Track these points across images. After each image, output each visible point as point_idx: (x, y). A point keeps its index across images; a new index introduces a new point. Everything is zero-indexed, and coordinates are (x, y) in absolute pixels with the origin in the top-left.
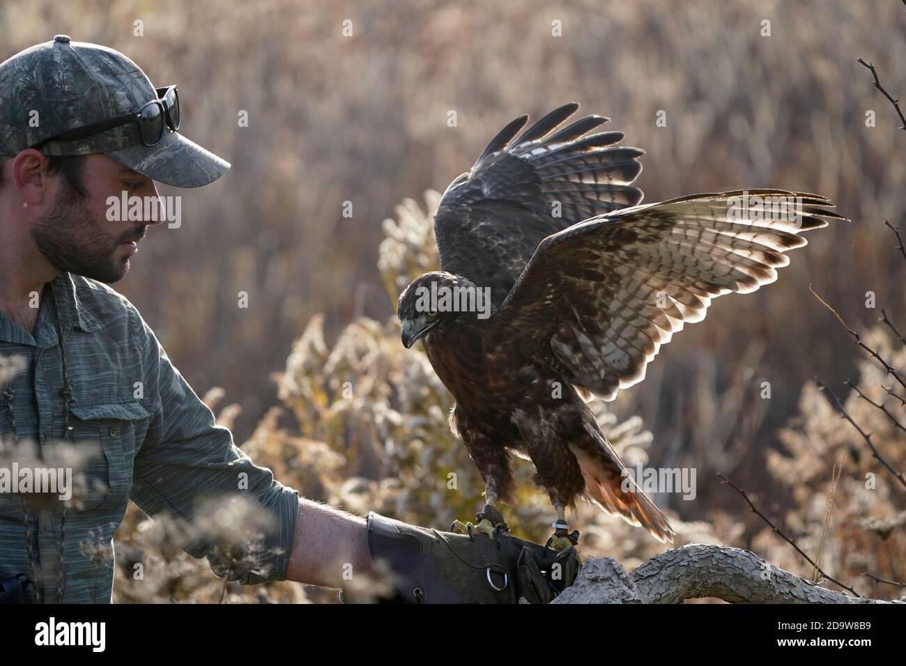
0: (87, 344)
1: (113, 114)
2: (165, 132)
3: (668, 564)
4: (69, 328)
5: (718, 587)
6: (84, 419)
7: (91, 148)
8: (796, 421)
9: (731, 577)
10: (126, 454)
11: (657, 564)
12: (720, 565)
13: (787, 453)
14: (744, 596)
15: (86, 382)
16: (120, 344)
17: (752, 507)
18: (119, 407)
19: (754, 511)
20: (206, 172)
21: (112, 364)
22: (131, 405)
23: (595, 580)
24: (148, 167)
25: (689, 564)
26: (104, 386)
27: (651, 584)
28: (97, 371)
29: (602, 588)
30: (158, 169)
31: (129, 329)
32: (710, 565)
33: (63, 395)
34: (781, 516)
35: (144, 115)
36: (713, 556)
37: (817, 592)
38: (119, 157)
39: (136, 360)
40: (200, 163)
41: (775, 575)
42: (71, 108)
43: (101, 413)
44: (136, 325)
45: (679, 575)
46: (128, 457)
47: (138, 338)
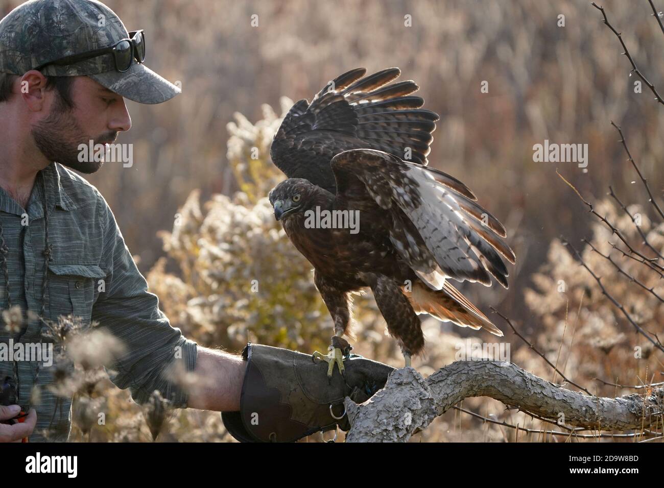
0: (64, 219)
1: (95, 47)
2: (134, 63)
3: (453, 372)
4: (52, 206)
5: (490, 388)
6: (57, 274)
7: (78, 71)
8: (546, 268)
9: (499, 381)
10: (87, 302)
11: (446, 372)
12: (491, 373)
13: (540, 292)
14: (508, 395)
15: (62, 247)
16: (88, 222)
17: (515, 331)
18: (84, 267)
19: (516, 333)
20: (162, 93)
21: (82, 236)
22: (93, 267)
23: (400, 384)
24: (120, 88)
25: (468, 372)
26: (74, 251)
27: (440, 386)
28: (70, 239)
29: (405, 390)
30: (127, 89)
31: (96, 211)
32: (484, 373)
33: (44, 255)
34: (535, 338)
35: (119, 48)
36: (486, 366)
37: (561, 393)
38: (99, 79)
39: (99, 234)
40: (158, 87)
41: (531, 380)
42: (65, 42)
43: (70, 271)
44: (102, 209)
45: (461, 380)
46: (88, 305)
47: (102, 219)
